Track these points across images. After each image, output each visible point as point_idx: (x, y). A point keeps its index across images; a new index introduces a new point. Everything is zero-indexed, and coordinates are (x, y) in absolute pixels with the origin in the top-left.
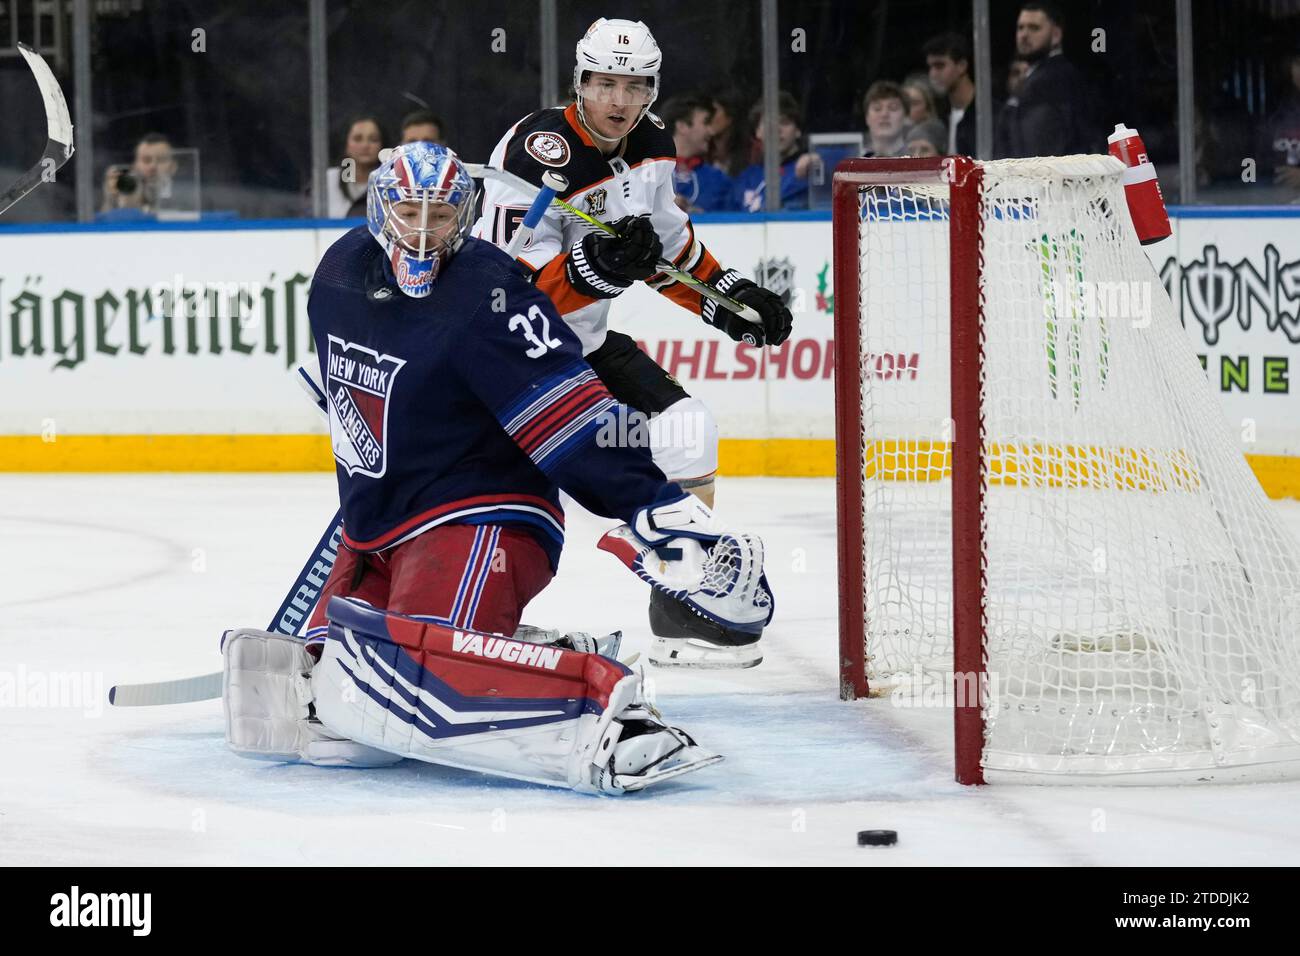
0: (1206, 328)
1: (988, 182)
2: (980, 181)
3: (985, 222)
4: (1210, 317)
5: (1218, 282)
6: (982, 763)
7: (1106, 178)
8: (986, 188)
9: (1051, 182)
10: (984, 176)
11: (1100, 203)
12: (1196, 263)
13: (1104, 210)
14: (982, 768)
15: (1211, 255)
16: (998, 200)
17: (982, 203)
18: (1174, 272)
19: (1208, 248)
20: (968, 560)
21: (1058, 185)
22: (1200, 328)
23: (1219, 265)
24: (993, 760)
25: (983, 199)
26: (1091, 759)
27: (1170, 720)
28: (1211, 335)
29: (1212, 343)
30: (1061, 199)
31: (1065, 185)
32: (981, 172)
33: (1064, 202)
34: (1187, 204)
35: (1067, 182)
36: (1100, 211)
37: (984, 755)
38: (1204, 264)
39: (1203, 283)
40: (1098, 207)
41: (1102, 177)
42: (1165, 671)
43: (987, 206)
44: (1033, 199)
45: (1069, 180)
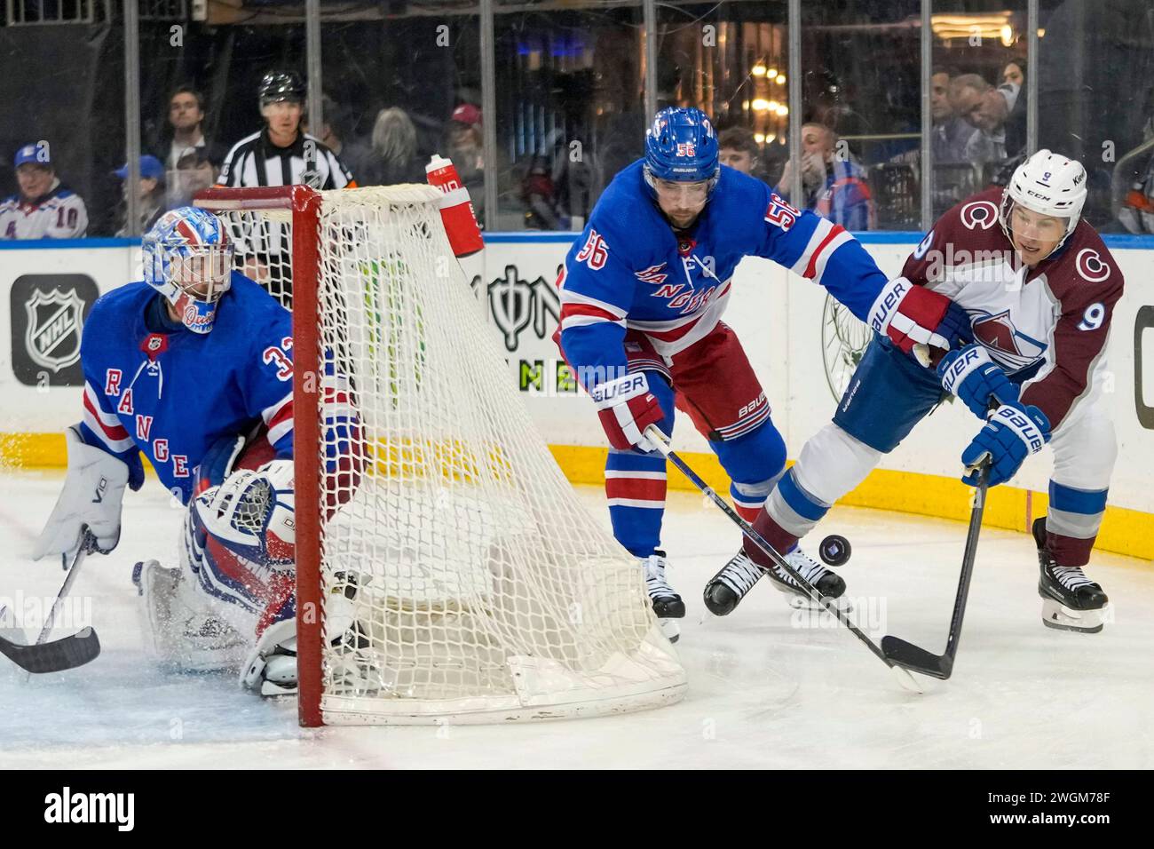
0: (507, 336)
1: (325, 207)
2: (318, 206)
3: (323, 242)
4: (511, 327)
5: (518, 297)
6: (322, 706)
7: (426, 205)
8: (324, 213)
9: (379, 208)
10: (322, 202)
11: (421, 226)
12: (498, 280)
13: (424, 232)
14: (321, 711)
15: (512, 274)
16: (335, 224)
17: (320, 225)
18: (481, 287)
19: (509, 268)
20: (310, 533)
21: (385, 210)
22: (502, 336)
23: (518, 283)
24: (331, 704)
25: (321, 222)
26: (414, 703)
27: (481, 670)
28: (512, 342)
29: (512, 349)
30: (388, 222)
31: (391, 210)
32: (320, 198)
33: (391, 224)
34: (491, 231)
35: (393, 208)
36: (421, 233)
37: (323, 700)
38: (505, 282)
39: (505, 298)
40: (419, 230)
41: (424, 204)
42: (474, 630)
43: (325, 228)
44: (365, 222)
45: (395, 206)
